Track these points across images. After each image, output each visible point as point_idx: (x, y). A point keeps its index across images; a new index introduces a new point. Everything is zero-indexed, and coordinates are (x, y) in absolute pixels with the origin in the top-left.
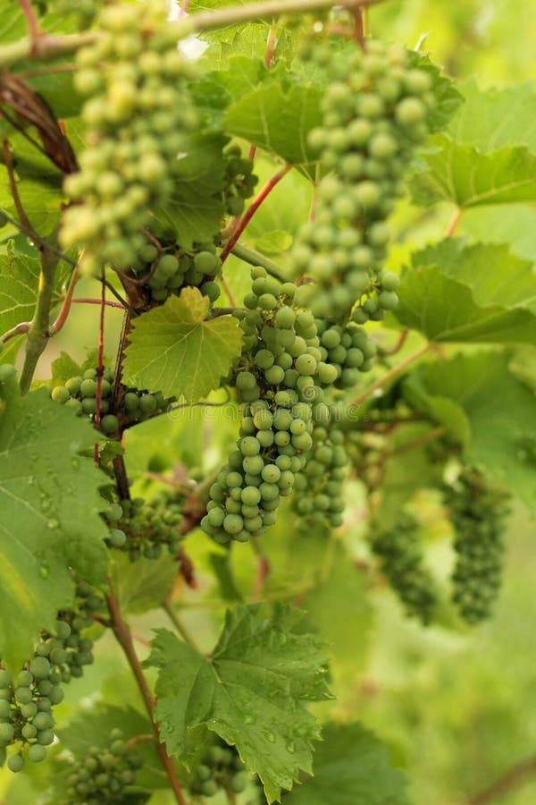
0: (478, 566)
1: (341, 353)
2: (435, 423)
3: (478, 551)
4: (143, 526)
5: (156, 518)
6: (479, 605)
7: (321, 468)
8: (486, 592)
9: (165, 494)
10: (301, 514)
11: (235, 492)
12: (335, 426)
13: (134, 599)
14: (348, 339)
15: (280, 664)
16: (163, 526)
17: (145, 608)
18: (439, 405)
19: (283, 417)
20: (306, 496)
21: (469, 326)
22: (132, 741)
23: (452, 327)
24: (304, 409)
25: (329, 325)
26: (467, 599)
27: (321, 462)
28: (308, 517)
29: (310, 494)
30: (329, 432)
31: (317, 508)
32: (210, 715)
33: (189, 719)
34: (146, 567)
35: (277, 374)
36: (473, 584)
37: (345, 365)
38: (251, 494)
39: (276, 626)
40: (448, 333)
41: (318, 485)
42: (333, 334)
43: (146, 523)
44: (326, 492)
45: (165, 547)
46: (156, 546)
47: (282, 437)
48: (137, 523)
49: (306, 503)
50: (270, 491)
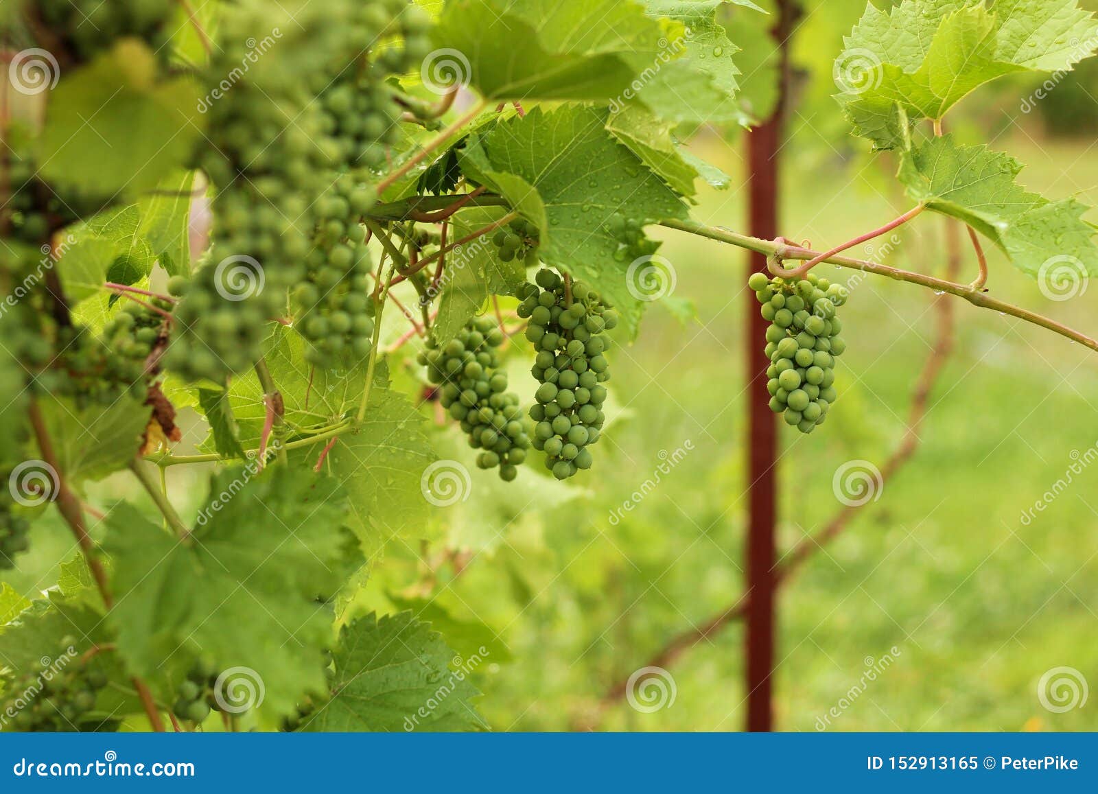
0: (568, 397)
1: (354, 122)
2: (507, 205)
3: (570, 377)
4: (92, 363)
5: (110, 350)
6: (571, 450)
7: (337, 277)
8: (580, 432)
9: (133, 312)
10: (313, 338)
11: (206, 319)
12: (357, 217)
13: (88, 458)
14: (363, 102)
15: (281, 546)
16: (121, 360)
17: (106, 471)
18: (506, 182)
19: (267, 215)
20: (318, 313)
21: (537, 78)
22: (88, 653)
23: (514, 80)
24: (295, 203)
25: (338, 82)
26: (555, 443)
27: (337, 267)
28: (321, 342)
29: (325, 311)
30: (346, 225)
31: (333, 330)
32: (184, 618)
33: (157, 624)
34: (102, 416)
35: (256, 156)
36: (563, 422)
37: (360, 138)
38: (226, 321)
39: (276, 494)
40: (509, 87)
41: (334, 297)
42: (342, 97)
43: (97, 357)
44: (344, 307)
45: (125, 389)
46: (114, 388)
47: (266, 244)
48: (81, 359)
49: (318, 323)
50: (251, 316)
